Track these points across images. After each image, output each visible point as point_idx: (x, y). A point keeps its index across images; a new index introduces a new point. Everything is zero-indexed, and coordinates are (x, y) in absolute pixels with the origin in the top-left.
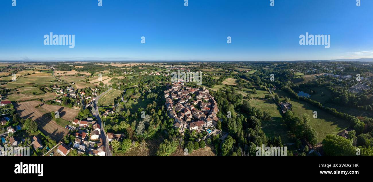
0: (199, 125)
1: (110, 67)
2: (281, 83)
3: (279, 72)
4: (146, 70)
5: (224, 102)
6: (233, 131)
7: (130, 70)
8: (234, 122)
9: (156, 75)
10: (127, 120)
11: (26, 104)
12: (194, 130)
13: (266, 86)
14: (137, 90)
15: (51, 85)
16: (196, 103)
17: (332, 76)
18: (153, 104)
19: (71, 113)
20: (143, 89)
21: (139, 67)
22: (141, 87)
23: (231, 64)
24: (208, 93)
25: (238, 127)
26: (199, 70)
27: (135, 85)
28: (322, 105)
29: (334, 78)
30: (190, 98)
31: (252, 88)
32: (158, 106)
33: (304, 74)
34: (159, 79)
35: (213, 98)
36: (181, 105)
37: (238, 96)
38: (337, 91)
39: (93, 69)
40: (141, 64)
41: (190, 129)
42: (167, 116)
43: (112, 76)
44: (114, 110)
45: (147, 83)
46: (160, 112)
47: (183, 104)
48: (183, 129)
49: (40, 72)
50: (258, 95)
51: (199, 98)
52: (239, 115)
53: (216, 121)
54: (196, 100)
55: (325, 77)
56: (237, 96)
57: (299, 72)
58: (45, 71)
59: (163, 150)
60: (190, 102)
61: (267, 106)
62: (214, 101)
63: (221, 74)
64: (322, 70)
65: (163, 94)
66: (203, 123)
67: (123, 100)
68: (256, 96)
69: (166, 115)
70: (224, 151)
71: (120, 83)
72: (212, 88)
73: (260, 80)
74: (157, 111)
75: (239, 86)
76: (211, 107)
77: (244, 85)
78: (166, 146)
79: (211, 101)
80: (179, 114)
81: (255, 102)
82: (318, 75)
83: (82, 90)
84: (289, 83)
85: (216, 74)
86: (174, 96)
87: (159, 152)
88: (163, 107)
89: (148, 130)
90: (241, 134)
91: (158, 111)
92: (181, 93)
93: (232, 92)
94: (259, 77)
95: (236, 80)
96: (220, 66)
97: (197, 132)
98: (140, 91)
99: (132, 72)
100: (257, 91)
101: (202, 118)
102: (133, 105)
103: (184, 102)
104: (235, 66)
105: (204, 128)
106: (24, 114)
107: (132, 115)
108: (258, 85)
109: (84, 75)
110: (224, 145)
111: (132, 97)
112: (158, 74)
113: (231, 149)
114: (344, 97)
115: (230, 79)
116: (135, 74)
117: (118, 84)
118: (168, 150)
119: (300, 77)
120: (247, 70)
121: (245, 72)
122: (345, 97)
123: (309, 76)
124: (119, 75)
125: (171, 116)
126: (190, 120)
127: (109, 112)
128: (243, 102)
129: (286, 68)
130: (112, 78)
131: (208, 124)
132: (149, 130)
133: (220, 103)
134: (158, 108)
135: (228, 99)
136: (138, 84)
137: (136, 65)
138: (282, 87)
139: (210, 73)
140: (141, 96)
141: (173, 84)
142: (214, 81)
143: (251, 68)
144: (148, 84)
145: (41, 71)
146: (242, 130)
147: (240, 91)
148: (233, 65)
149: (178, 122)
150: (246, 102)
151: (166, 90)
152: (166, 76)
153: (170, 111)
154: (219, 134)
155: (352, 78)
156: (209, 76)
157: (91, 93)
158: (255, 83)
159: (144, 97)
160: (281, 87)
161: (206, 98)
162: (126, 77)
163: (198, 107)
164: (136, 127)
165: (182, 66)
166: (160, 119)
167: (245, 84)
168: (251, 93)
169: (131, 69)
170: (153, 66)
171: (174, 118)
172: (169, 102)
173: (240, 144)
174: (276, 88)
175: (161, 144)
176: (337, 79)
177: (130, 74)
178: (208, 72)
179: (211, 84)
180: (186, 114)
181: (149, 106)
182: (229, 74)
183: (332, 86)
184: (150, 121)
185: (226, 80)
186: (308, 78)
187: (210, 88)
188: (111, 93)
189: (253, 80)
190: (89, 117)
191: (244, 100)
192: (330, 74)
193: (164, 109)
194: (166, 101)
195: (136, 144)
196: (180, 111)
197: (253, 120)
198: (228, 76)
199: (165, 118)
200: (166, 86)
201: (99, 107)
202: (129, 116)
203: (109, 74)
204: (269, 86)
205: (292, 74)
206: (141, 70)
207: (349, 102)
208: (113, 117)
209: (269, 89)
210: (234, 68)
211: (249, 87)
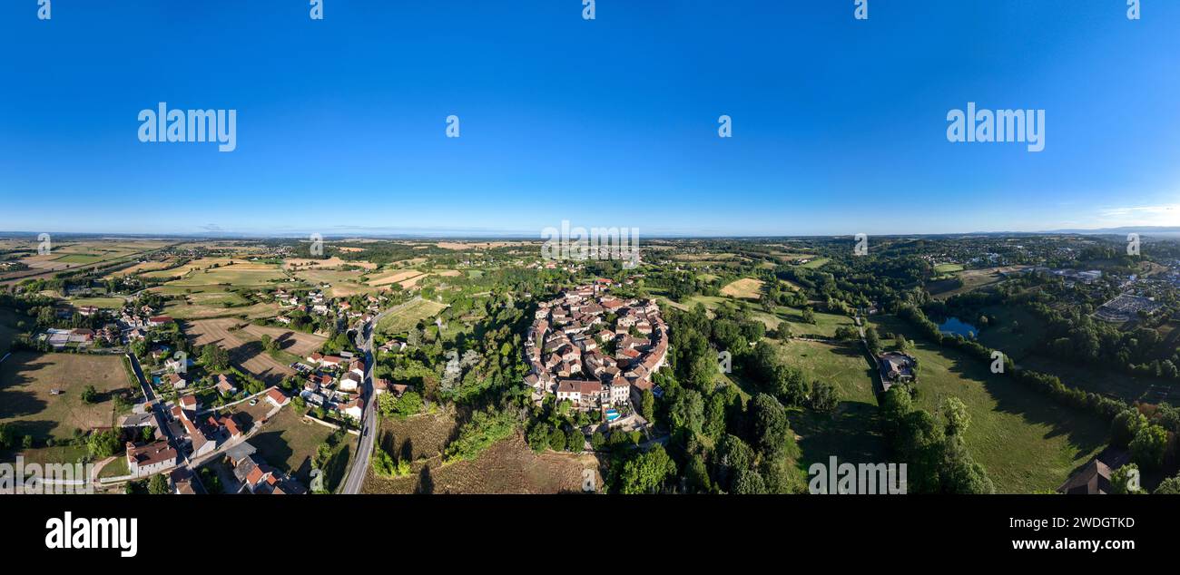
0: (586, 392)
1: (434, 249)
2: (893, 294)
3: (891, 264)
4: (522, 257)
7: (481, 257)
11: (207, 324)
12: (570, 400)
13: (848, 302)
15: (272, 288)
17: (1043, 272)
19: (309, 342)
20: (496, 300)
21: (508, 251)
22: (496, 296)
23: (766, 242)
27: (484, 291)
28: (1015, 363)
29: (1051, 277)
30: (598, 322)
31: (802, 308)
32: (509, 335)
33: (962, 268)
34: (549, 277)
35: (664, 328)
36: (565, 337)
37: (748, 328)
38: (1060, 318)
39: (387, 254)
40: (518, 244)
41: (559, 396)
42: (518, 359)
43: (428, 270)
44: (409, 342)
46: (507, 348)
47: (571, 336)
48: (541, 393)
49: (248, 262)
50: (817, 329)
55: (1026, 276)
56: (744, 327)
57: (949, 262)
58: (260, 258)
60: (594, 331)
61: (837, 363)
62: (664, 335)
63: (724, 268)
64: (1015, 257)
65: (534, 310)
66: (600, 389)
68: (812, 329)
69: (518, 355)
70: (629, 483)
71: (443, 287)
73: (835, 285)
74: (501, 347)
75: (766, 301)
77: (783, 298)
78: (484, 419)
79: (654, 335)
80: (546, 357)
81: (802, 350)
82: (1002, 271)
83: (343, 300)
84: (915, 295)
85: (711, 267)
86: (560, 316)
88: (518, 338)
89: (464, 382)
91: (504, 345)
94: (833, 278)
95: (764, 283)
96: (729, 248)
97: (576, 409)
98: (486, 305)
99: (484, 262)
100: (818, 316)
101: (605, 377)
103: (578, 331)
104: (772, 247)
105: (598, 402)
106: (200, 342)
108: (823, 298)
109: (359, 268)
111: (463, 319)
112: (552, 266)
114: (1085, 336)
115: (747, 281)
116: (489, 267)
117: (438, 289)
119: (949, 276)
120: (803, 259)
121: (796, 263)
122: (1089, 337)
123: (976, 273)
125: (526, 359)
127: (396, 344)
129: (913, 252)
130: (426, 275)
131: (613, 393)
132: (466, 382)
134: (505, 340)
136: (491, 290)
137: (503, 247)
138: (896, 304)
139: (694, 264)
142: (696, 284)
143: (815, 254)
144: (515, 289)
145: (250, 259)
147: (764, 314)
148: (768, 245)
149: (536, 372)
150: (769, 346)
151: (548, 301)
152: (572, 271)
153: (529, 347)
154: (642, 431)
155: (1103, 277)
156: (688, 272)
157: (365, 307)
158: (817, 291)
159: (491, 319)
160: (892, 306)
161: (643, 327)
162: (463, 273)
163: (611, 348)
166: (500, 362)
167: (787, 294)
168: (795, 321)
169: (485, 255)
172: (539, 327)
174: (876, 307)
176: (1061, 281)
177: (478, 267)
178: (689, 263)
179: (685, 292)
181: (488, 334)
182: (749, 267)
183: (1045, 302)
184: (477, 364)
185: (733, 283)
186: (975, 278)
188: (414, 309)
189: (813, 283)
190: (345, 350)
191: (768, 340)
192: (1039, 269)
194: (532, 326)
198: (743, 272)
201: (376, 334)
203: (422, 265)
204: (858, 302)
205: (929, 267)
206: (512, 257)
207: (1100, 352)
209: (853, 310)
210: (767, 253)
211: (796, 303)
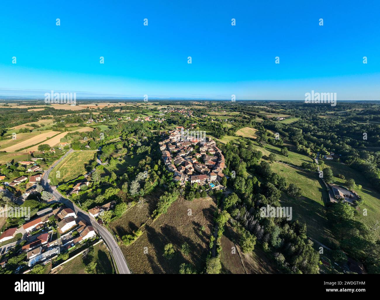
0: (202, 179)
4: (127, 114)
5: (234, 158)
6: (241, 191)
7: (99, 115)
8: (242, 182)
9: (145, 122)
10: (115, 184)
12: (196, 183)
13: (311, 149)
14: (119, 145)
16: (198, 156)
18: (146, 160)
20: (128, 143)
21: (114, 110)
22: (126, 140)
23: (255, 105)
24: (215, 145)
25: (247, 188)
26: (206, 113)
27: (115, 138)
30: (192, 149)
31: (282, 147)
32: (153, 160)
34: (150, 126)
35: (220, 152)
36: (181, 158)
37: (256, 154)
40: (117, 105)
41: (192, 182)
42: (165, 171)
43: (63, 129)
44: (89, 180)
45: (134, 133)
46: (156, 167)
47: (183, 157)
48: (184, 182)
50: (289, 160)
51: (203, 151)
52: (251, 176)
53: (221, 177)
54: (199, 152)
56: (253, 153)
59: (163, 201)
60: (192, 154)
62: (222, 155)
63: (235, 121)
65: (158, 146)
66: (206, 177)
67: (100, 163)
68: (285, 159)
69: (164, 169)
70: (226, 204)
71: (86, 140)
72: (220, 139)
73: (302, 137)
74: (152, 167)
75: (260, 140)
76: (217, 162)
77: (269, 140)
78: (166, 198)
79: (217, 154)
80: (178, 168)
81: (281, 168)
85: (228, 120)
86: (172, 148)
87: (160, 204)
88: (159, 162)
89: (144, 188)
90: (249, 197)
91: (154, 166)
92: (181, 145)
93: (248, 147)
94: (302, 130)
95: (258, 130)
96: (236, 108)
97: (199, 185)
98: (124, 146)
99: (104, 119)
100: (290, 153)
101: (206, 172)
102: (118, 166)
103: (185, 154)
104: (260, 108)
105: (206, 182)
107: (121, 178)
108: (295, 144)
110: (226, 199)
111: (114, 156)
112: (148, 119)
113: (234, 205)
115: (248, 128)
116: (110, 122)
117: (82, 142)
118: (169, 200)
120: (281, 117)
121: (276, 120)
124: (80, 126)
125: (170, 170)
126: (191, 173)
127: (81, 185)
128: (260, 162)
130: (65, 133)
131: (211, 178)
132: (146, 187)
133: (229, 158)
134: (153, 164)
135: (240, 155)
136: (120, 136)
137: (108, 107)
138: (353, 159)
139: (220, 118)
140: (128, 152)
141: (170, 133)
142: (224, 130)
143: (289, 114)
144: (136, 134)
146: (251, 193)
147: (259, 147)
148: (257, 107)
149: (178, 175)
150: (266, 163)
151: (162, 141)
152: (160, 122)
153: (169, 165)
154: (223, 190)
156: (218, 122)
158: (289, 139)
159: (132, 153)
160: (348, 159)
161: (211, 151)
162: (95, 128)
163: (202, 160)
164: (129, 188)
165: (181, 107)
166: (157, 174)
167: (271, 138)
168: (277, 153)
169: (101, 114)
170: (138, 108)
171: (174, 172)
172: (166, 155)
173: (246, 205)
174: (332, 156)
175: (161, 196)
177: (102, 121)
178: (217, 117)
179: (220, 134)
180: (187, 167)
181: (141, 162)
182: (248, 120)
184: (146, 178)
185: (241, 129)
187: (218, 138)
188: (74, 158)
189: (287, 134)
191: (263, 160)
193: (161, 163)
194: (162, 154)
195: (132, 205)
196: (180, 165)
197: (270, 188)
198: (245, 123)
199: (163, 173)
200: (161, 135)
201: (57, 186)
202: (115, 180)
203: (54, 126)
204: (319, 150)
206: (120, 114)
208: (91, 189)
209: (314, 154)
210: (257, 112)
211: (277, 144)
